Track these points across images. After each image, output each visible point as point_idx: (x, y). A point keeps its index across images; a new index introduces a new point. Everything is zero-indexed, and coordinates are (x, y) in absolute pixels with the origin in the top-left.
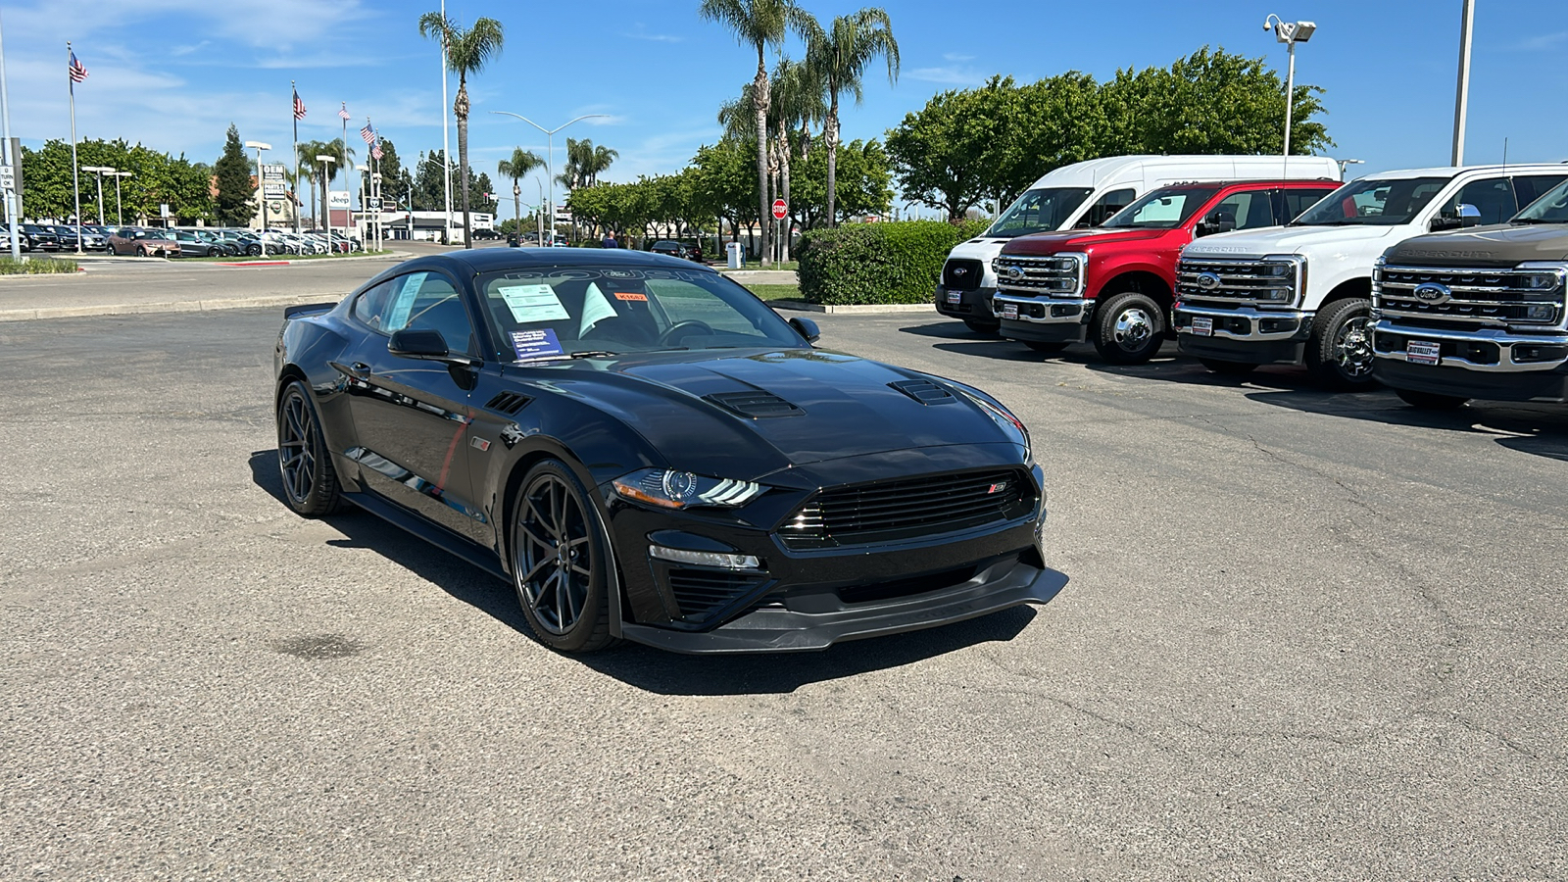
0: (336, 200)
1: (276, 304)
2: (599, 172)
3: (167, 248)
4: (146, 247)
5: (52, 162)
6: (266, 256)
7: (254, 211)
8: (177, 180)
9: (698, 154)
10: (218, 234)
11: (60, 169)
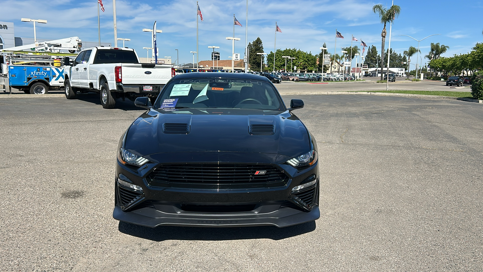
0: (346, 64)
1: (291, 94)
2: (442, 54)
3: (295, 79)
4: (290, 78)
5: (277, 55)
6: (323, 81)
7: (328, 68)
8: (308, 59)
9: (476, 46)
10: (311, 75)
11: (279, 57)
